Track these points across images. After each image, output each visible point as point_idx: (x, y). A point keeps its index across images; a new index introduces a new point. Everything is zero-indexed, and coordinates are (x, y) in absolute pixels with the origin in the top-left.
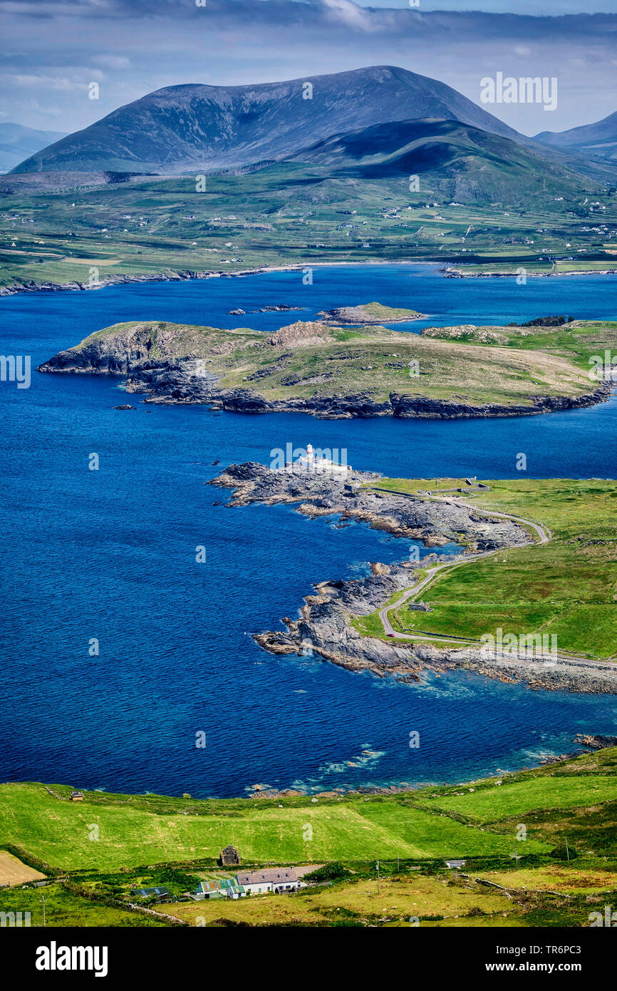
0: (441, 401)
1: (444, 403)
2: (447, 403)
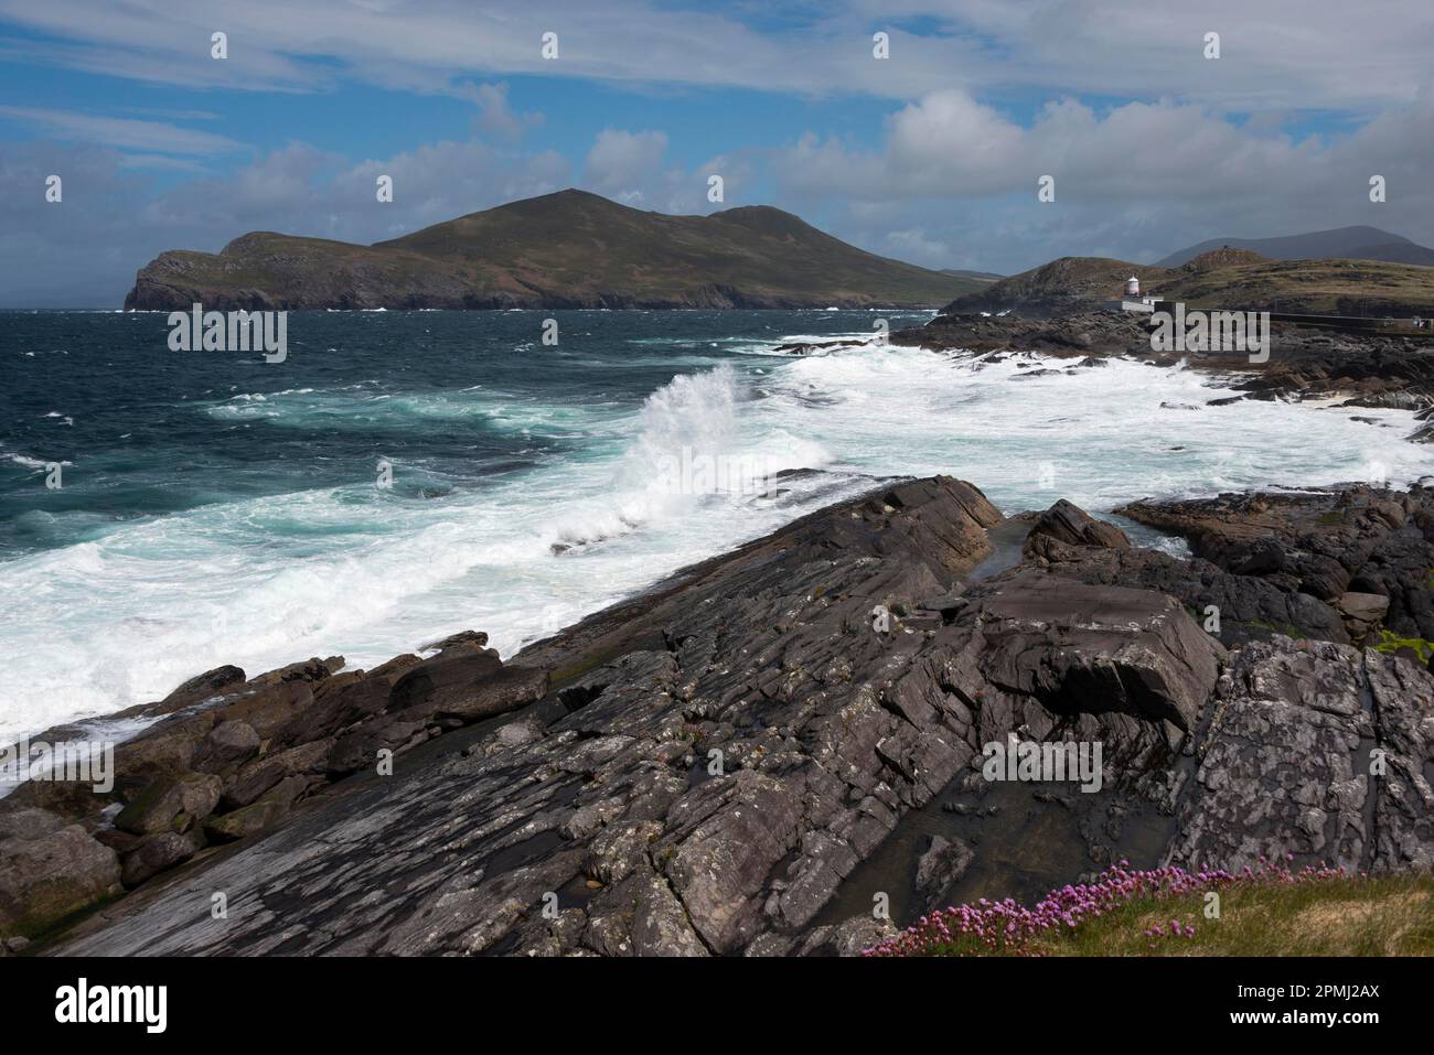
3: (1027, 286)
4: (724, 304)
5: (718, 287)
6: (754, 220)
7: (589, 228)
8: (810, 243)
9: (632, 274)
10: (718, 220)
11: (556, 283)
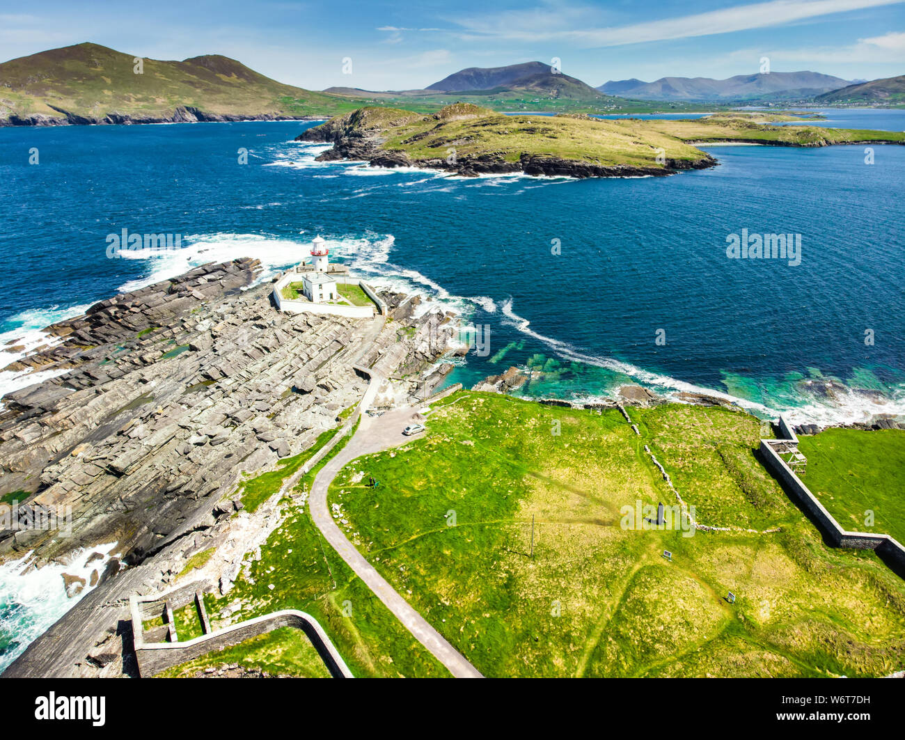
0: (572, 161)
1: (575, 164)
2: (578, 164)
3: (345, 124)
4: (192, 118)
5: (188, 108)
6: (212, 64)
7: (99, 69)
8: (246, 78)
9: (129, 101)
10: (189, 64)
11: (76, 107)
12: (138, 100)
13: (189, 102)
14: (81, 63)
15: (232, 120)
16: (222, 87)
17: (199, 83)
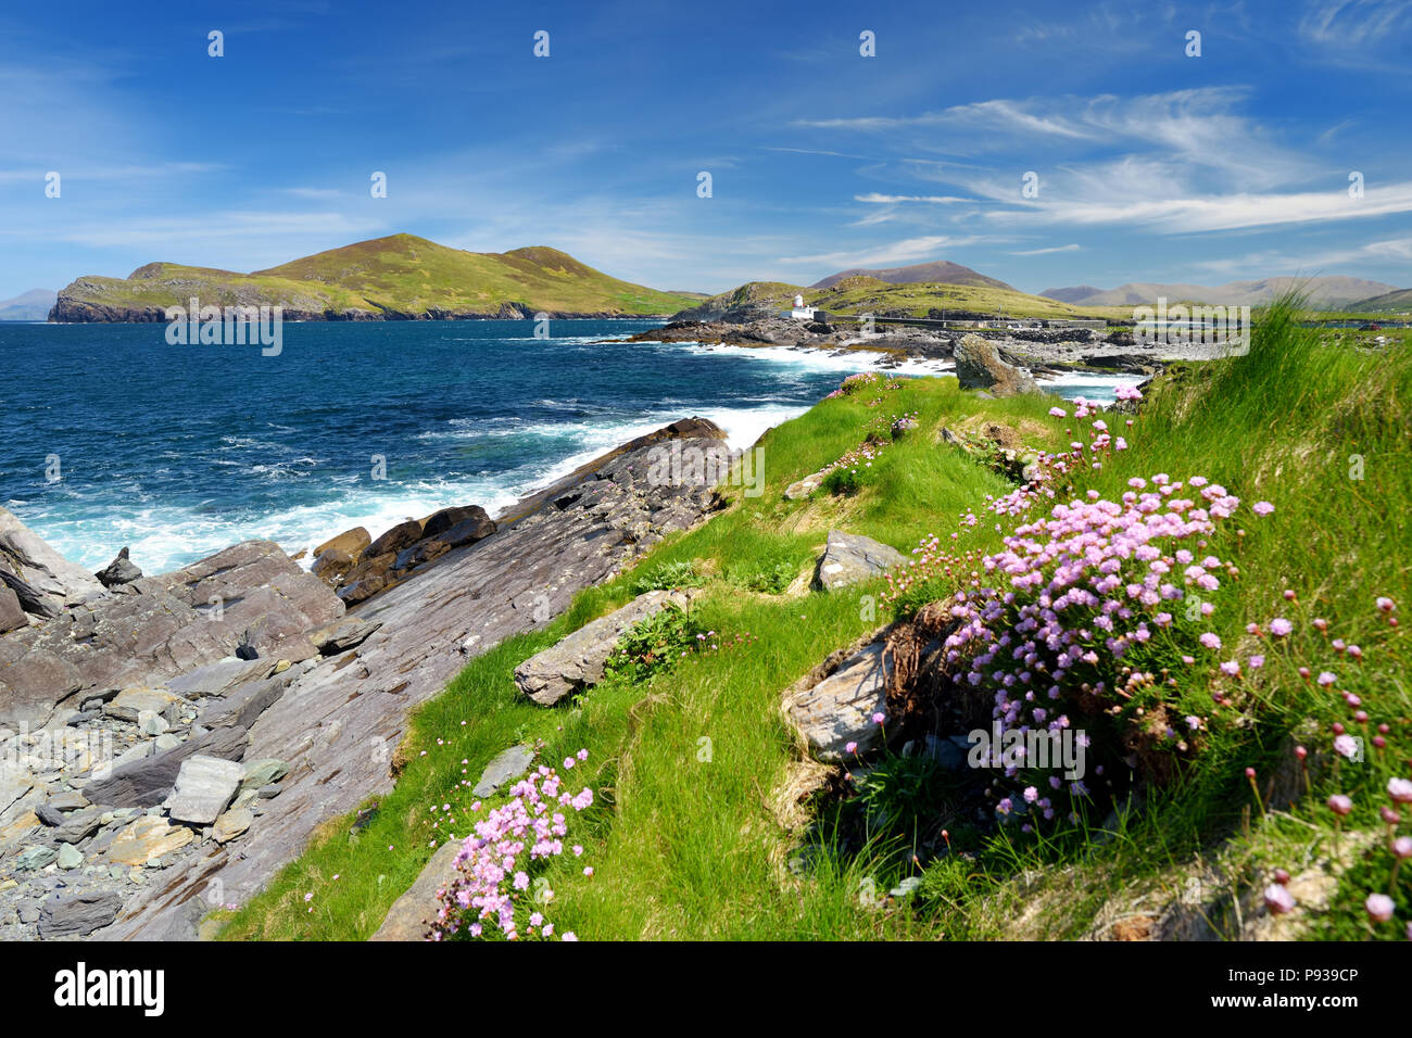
3: (727, 302)
4: (517, 315)
5: (513, 304)
6: (537, 256)
7: (417, 261)
8: (577, 272)
9: (450, 295)
10: (510, 256)
11: (394, 302)
12: (458, 295)
13: (515, 298)
14: (398, 255)
15: (565, 318)
16: (550, 283)
17: (524, 277)
